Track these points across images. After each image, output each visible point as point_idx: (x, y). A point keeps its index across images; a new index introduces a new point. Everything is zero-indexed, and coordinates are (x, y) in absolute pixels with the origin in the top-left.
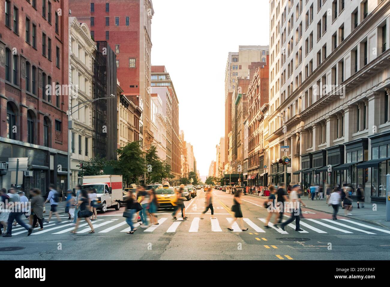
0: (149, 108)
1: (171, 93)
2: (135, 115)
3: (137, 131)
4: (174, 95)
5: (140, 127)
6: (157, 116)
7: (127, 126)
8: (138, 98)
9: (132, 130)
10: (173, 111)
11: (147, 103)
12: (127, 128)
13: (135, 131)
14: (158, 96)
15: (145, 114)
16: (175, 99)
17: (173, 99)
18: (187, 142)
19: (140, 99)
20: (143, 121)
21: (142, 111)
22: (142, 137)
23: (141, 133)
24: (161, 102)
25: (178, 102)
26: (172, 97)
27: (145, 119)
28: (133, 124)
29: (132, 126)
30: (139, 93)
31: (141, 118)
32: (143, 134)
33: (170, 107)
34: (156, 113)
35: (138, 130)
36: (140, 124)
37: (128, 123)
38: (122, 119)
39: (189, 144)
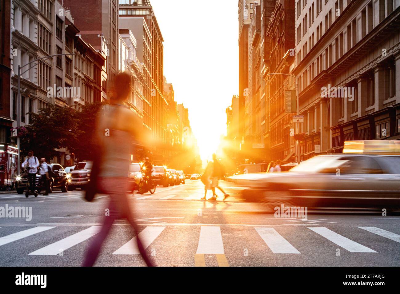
0: (116, 53)
1: (150, 25)
2: (95, 64)
3: (98, 87)
4: (156, 29)
5: (103, 82)
6: (129, 64)
7: (84, 81)
8: (100, 39)
9: (90, 87)
10: (153, 53)
11: (113, 46)
12: (84, 84)
13: (95, 87)
14: (131, 32)
15: (110, 62)
16: (158, 35)
17: (154, 36)
18: (177, 104)
19: (103, 40)
20: (106, 73)
21: (105, 58)
22: (106, 97)
23: (104, 90)
24: (135, 42)
25: (162, 40)
26: (153, 32)
27: (110, 69)
28: (92, 78)
29: (91, 81)
30: (101, 30)
31: (104, 68)
32: (107, 92)
33: (149, 49)
34: (127, 59)
35: (100, 87)
36: (102, 77)
37: (85, 77)
38: (77, 72)
39: (182, 106)
